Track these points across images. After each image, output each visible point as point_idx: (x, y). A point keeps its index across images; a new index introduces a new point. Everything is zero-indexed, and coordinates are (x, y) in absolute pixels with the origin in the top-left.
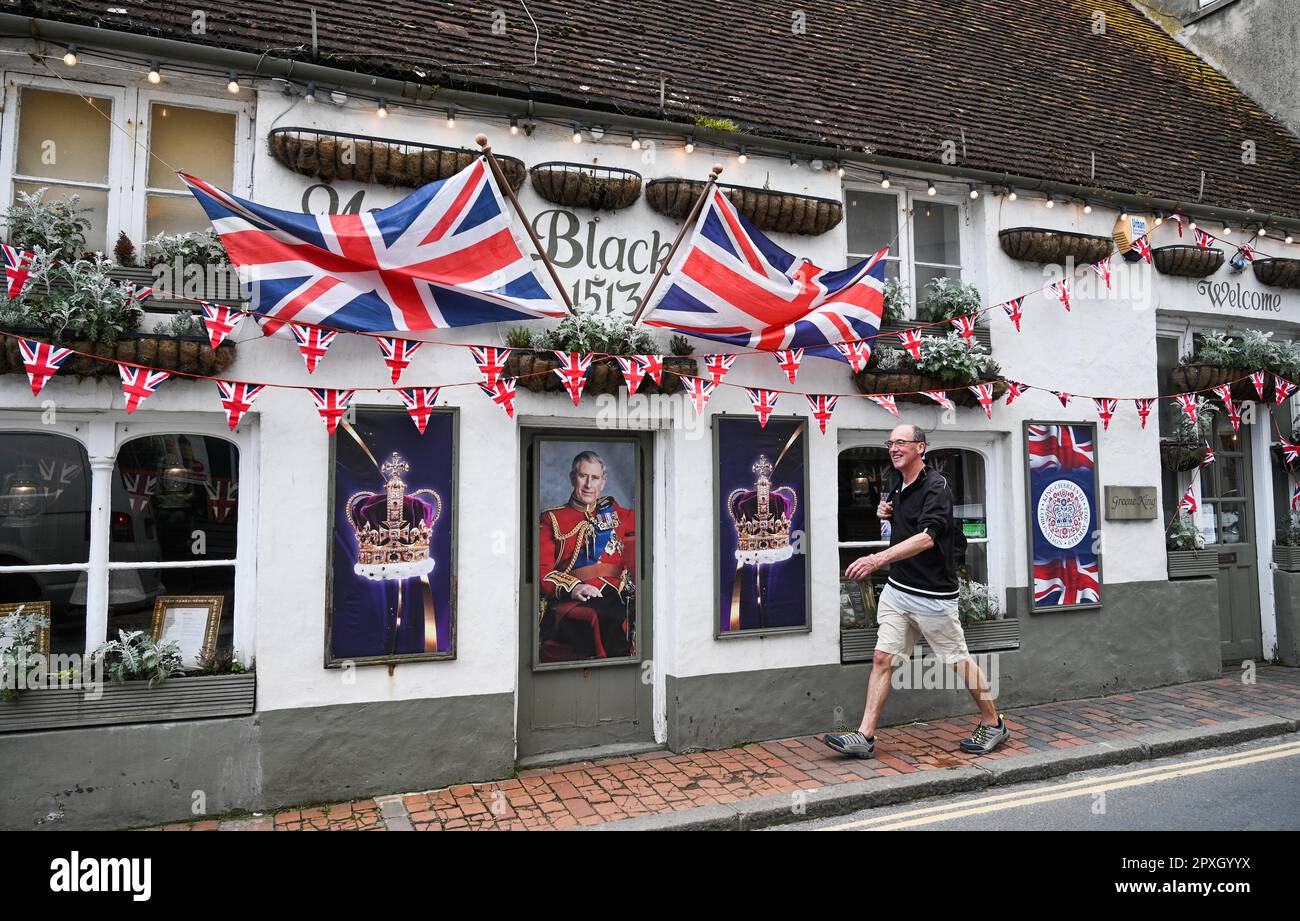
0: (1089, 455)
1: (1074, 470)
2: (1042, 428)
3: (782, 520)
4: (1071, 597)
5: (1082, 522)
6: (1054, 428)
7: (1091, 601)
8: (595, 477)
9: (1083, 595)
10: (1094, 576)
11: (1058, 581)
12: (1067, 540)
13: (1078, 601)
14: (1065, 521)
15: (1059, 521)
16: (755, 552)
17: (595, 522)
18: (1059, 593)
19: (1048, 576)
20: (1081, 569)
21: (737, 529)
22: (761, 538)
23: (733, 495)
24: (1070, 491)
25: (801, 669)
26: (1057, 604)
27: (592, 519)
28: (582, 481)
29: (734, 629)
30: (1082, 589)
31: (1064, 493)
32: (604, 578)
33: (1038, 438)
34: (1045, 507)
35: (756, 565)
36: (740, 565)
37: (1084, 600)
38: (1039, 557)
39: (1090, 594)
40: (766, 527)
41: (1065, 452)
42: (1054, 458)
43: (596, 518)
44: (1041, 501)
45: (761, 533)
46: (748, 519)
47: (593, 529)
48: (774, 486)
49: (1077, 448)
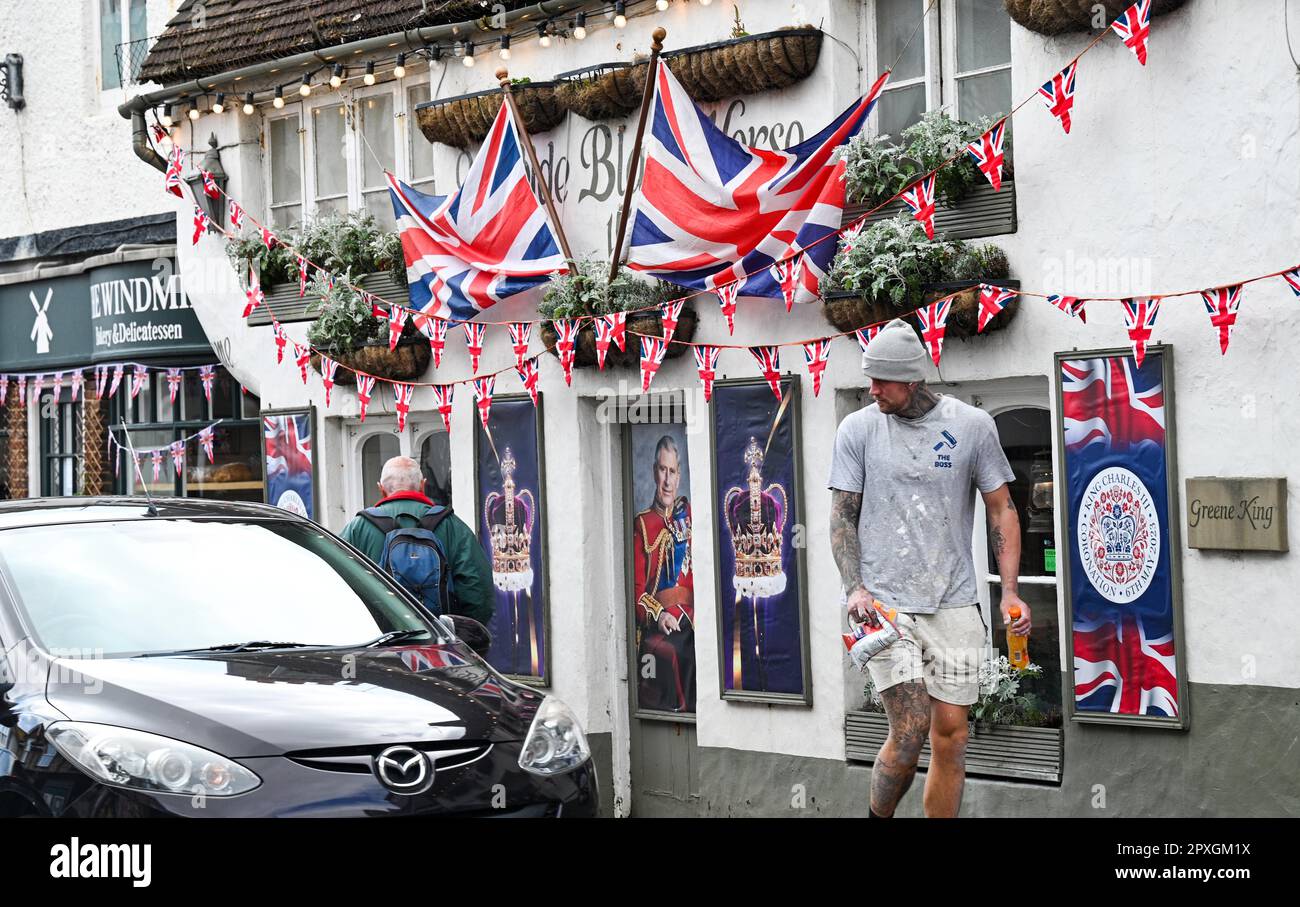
0: (1158, 415)
1: (1132, 445)
2: (1081, 366)
3: (774, 534)
4: (1131, 703)
5: (1146, 551)
6: (1099, 363)
7: (1164, 714)
8: (672, 471)
9: (1151, 698)
10: (1169, 663)
11: (1111, 667)
12: (1122, 587)
13: (1143, 711)
14: (1118, 549)
15: (1109, 549)
16: (751, 579)
17: (672, 529)
18: (1112, 690)
19: (1095, 656)
20: (1147, 648)
21: (734, 545)
22: (755, 559)
23: (729, 496)
24: (1127, 489)
25: (806, 760)
26: (1108, 711)
27: (670, 526)
28: (662, 476)
29: (737, 688)
30: (1149, 687)
31: (1116, 494)
32: (682, 606)
33: (1075, 386)
34: (1088, 521)
35: (752, 598)
36: (738, 598)
37: (1154, 711)
38: (1081, 618)
39: (1162, 697)
40: (758, 543)
41: (1117, 410)
42: (1099, 424)
43: (673, 526)
44: (1083, 510)
45: (754, 553)
46: (743, 532)
47: (672, 540)
48: (765, 485)
49: (1137, 401)
